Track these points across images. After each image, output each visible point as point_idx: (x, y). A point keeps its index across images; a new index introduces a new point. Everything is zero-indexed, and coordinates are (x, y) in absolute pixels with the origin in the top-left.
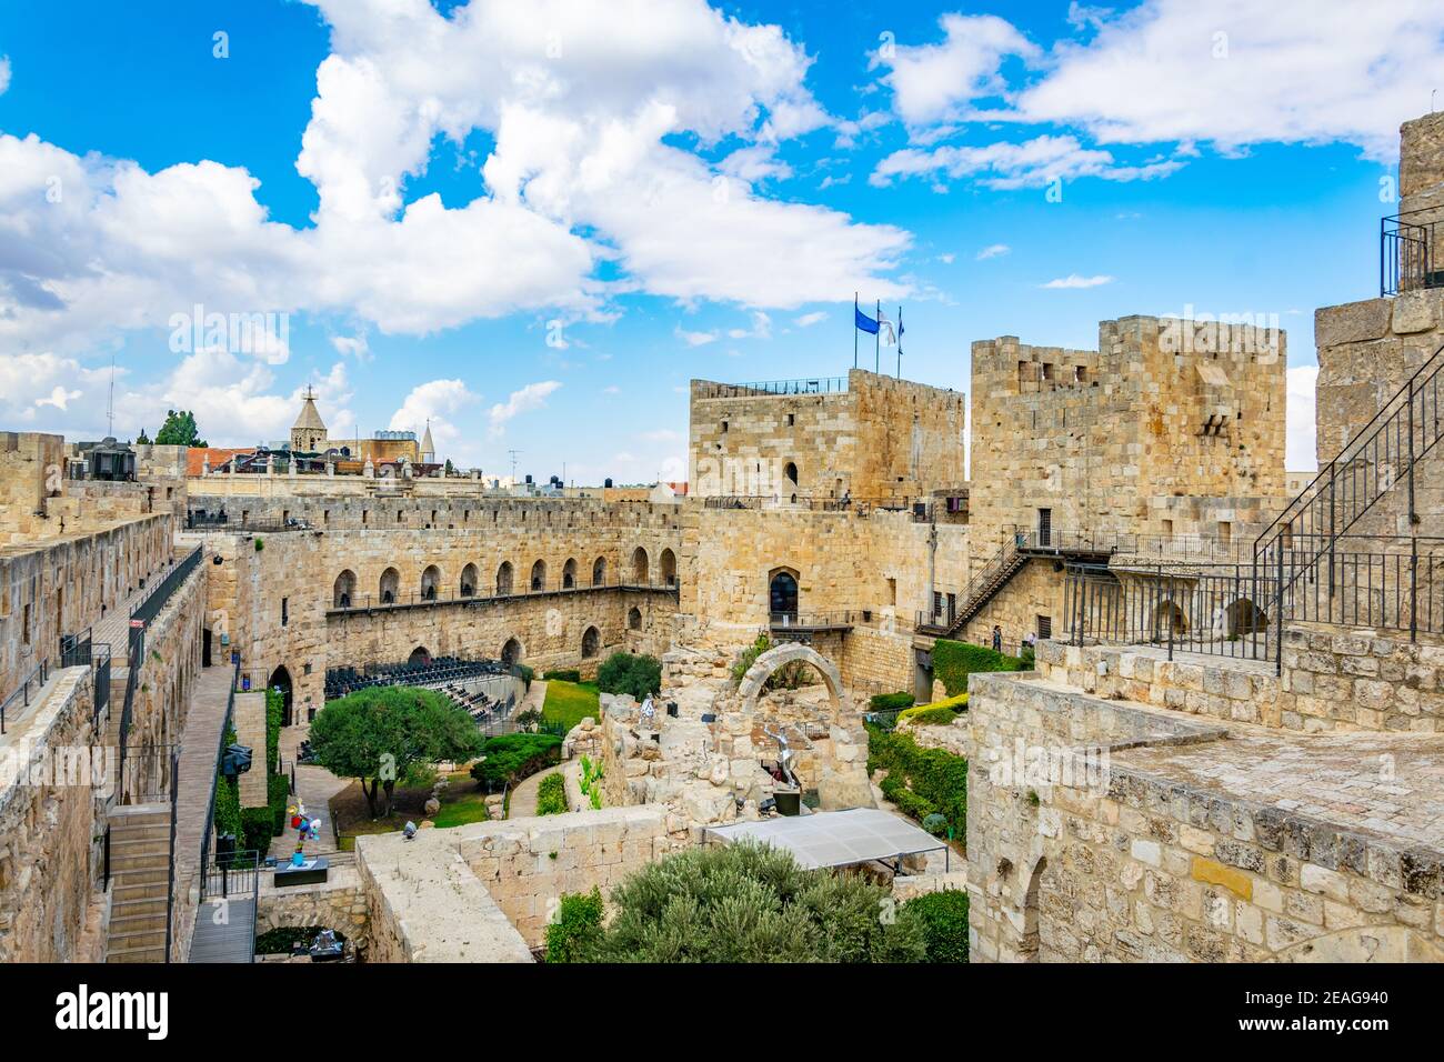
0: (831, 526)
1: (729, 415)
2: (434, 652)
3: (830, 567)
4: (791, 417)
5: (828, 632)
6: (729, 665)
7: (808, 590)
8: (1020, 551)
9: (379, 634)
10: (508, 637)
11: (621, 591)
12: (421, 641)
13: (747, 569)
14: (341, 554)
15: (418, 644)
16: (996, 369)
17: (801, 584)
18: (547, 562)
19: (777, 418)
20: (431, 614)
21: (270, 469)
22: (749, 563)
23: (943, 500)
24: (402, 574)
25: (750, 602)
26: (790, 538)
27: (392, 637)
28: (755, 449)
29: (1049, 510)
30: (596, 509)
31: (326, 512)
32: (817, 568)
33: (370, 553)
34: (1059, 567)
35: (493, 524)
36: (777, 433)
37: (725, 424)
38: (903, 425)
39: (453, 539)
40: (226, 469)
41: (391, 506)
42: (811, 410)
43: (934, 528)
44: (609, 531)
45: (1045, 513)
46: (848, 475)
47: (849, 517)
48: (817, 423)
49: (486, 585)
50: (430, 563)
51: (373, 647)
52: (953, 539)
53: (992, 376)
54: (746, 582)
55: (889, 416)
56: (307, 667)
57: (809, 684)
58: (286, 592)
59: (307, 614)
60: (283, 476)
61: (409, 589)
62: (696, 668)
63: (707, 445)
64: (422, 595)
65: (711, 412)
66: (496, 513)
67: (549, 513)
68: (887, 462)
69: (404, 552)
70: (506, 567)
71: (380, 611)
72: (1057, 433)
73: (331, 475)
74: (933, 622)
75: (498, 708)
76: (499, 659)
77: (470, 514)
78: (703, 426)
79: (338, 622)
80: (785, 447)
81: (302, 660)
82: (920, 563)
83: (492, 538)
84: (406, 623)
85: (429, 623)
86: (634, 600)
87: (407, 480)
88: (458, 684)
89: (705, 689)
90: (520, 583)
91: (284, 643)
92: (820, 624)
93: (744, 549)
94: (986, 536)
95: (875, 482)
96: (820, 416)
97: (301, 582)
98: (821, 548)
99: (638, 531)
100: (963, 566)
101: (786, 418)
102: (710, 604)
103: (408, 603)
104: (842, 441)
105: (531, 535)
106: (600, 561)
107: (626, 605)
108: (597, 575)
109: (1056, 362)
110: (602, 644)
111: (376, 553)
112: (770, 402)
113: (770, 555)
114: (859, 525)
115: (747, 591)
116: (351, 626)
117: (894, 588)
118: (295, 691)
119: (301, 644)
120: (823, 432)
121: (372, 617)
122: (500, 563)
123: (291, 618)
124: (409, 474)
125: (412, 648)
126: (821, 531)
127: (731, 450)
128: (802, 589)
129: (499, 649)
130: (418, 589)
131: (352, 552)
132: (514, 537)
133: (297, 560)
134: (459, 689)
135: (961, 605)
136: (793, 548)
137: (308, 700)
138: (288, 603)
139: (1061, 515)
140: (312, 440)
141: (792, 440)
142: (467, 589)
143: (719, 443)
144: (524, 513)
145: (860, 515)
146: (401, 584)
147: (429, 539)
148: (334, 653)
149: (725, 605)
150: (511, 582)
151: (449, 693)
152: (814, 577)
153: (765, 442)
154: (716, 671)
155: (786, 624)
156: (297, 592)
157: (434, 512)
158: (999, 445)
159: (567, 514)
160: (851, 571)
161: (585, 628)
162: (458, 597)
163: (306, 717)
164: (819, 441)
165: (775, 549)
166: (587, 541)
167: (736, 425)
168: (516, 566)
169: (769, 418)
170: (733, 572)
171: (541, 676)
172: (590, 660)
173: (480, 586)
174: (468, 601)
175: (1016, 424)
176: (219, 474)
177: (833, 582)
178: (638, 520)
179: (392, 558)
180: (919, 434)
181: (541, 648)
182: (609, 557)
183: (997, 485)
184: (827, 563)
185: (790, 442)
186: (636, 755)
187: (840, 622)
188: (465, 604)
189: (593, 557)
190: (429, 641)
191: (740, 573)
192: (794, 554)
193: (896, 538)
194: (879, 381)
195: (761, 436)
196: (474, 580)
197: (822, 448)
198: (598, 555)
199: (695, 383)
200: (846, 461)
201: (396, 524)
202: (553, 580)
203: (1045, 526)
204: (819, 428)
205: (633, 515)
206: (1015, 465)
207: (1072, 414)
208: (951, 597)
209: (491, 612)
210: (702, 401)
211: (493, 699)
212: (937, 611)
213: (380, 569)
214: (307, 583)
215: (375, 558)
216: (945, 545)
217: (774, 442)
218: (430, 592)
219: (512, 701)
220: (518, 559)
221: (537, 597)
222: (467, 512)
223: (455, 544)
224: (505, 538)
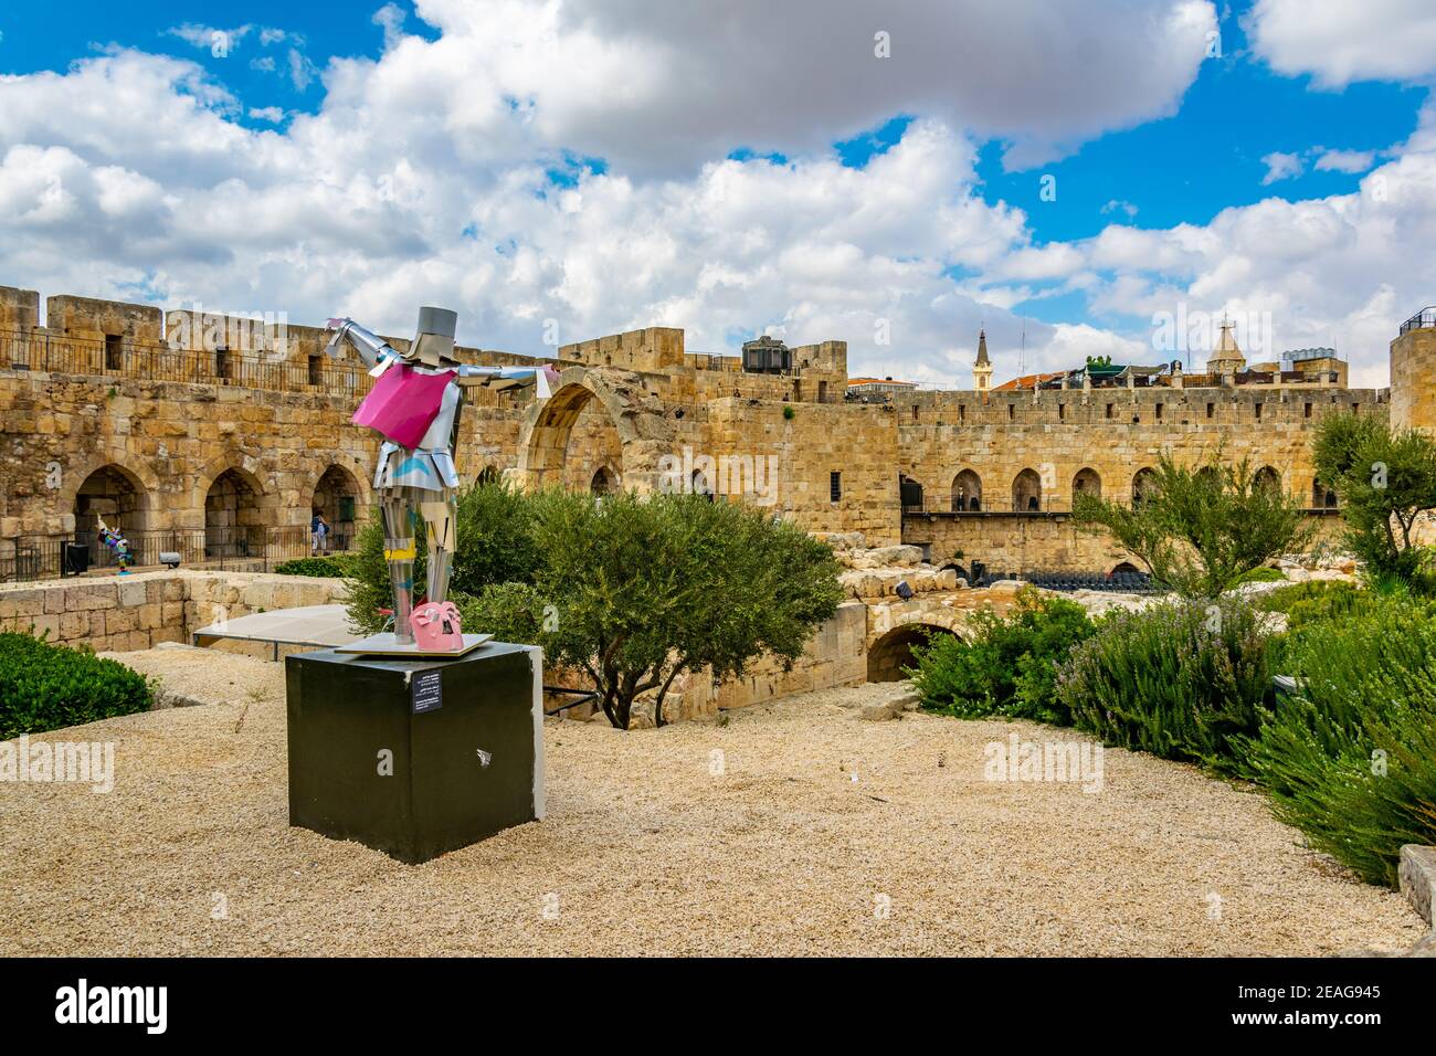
2: (1145, 569)
9: (1069, 544)
12: (1128, 557)
14: (1021, 450)
15: (1123, 560)
24: (1103, 477)
27: (1087, 548)
31: (1012, 407)
33: (1058, 450)
35: (1251, 419)
39: (1180, 436)
41: (1096, 399)
50: (1143, 465)
51: (1060, 557)
58: (837, 467)
61: (1115, 494)
66: (1258, 407)
69: (1106, 451)
70: (1268, 473)
71: (1072, 516)
77: (1216, 407)
79: (1014, 526)
83: (1242, 436)
84: (1106, 534)
90: (1295, 495)
91: (837, 519)
97: (863, 458)
111: (1066, 451)
116: (1031, 530)
121: (1058, 523)
122: (1257, 468)
123: (845, 494)
125: (1113, 564)
131: (1035, 449)
132: (1282, 435)
133: (856, 435)
138: (842, 478)
144: (1308, 406)
146: (1104, 488)
147: (1143, 436)
148: (1008, 558)
150: (1276, 493)
156: (858, 468)
157: (1159, 406)
168: (1285, 473)
179: (1089, 457)
196: (1216, 487)
201: (1104, 420)
213: (1072, 470)
214: (873, 460)
215: (1065, 457)
220: (1288, 464)
221: (1322, 514)
222: (1210, 406)
223: (1182, 442)
224: (1265, 436)
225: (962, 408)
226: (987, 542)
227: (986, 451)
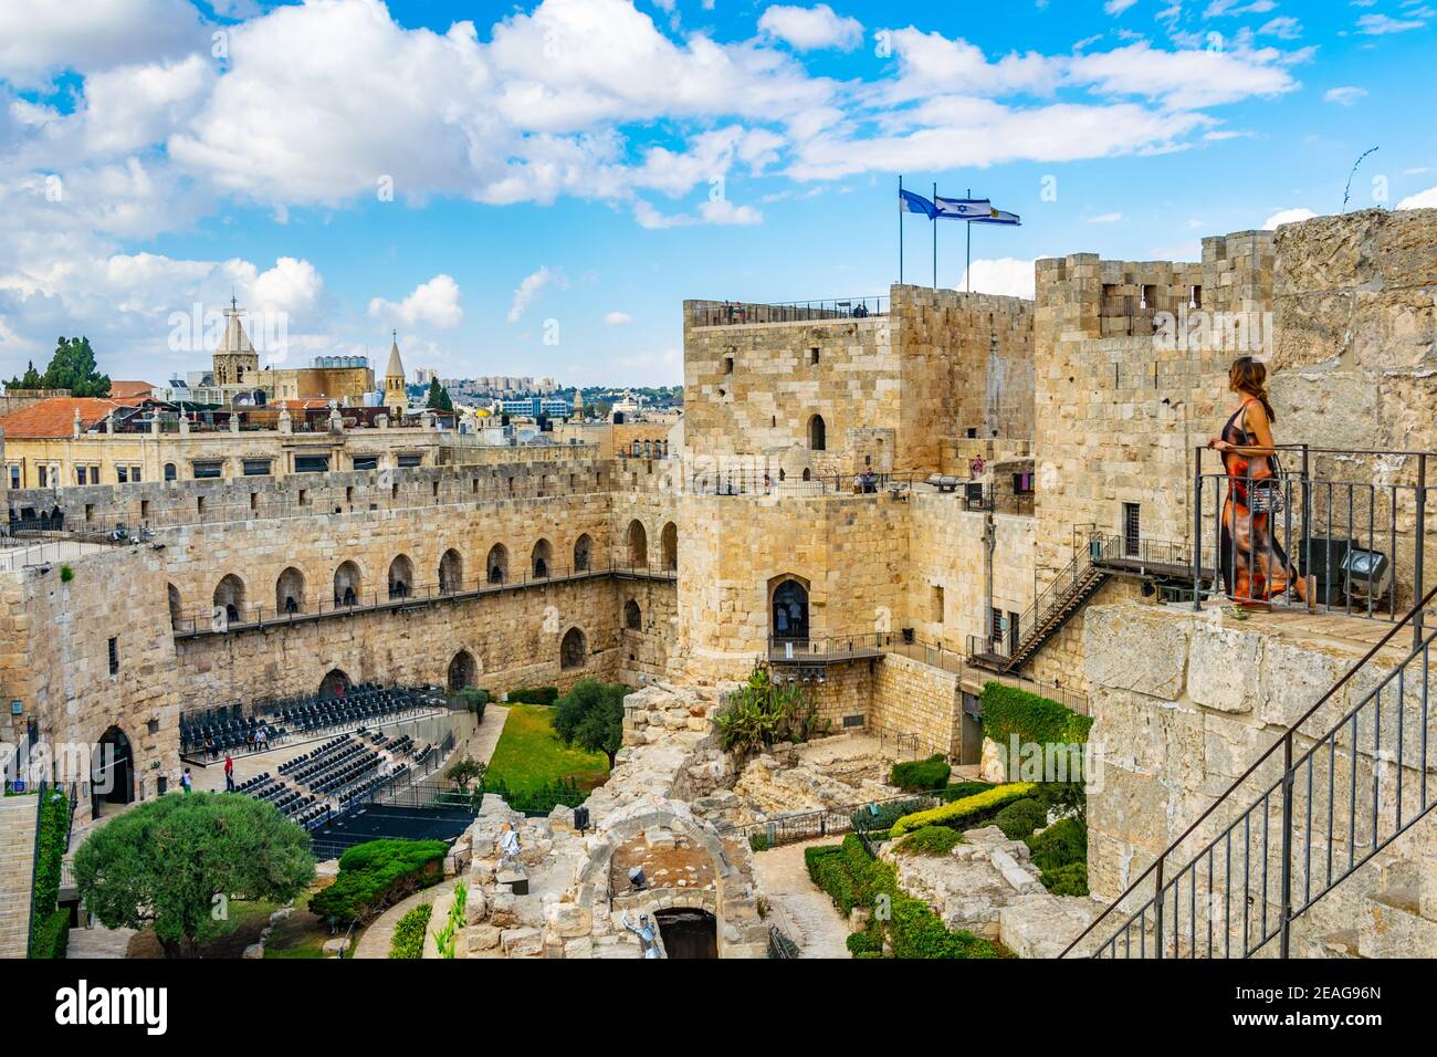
0: (853, 515)
1: (735, 349)
2: (355, 677)
3: (854, 572)
4: (816, 351)
5: (851, 663)
6: (709, 715)
7: (822, 605)
8: (1096, 564)
9: (278, 656)
10: (457, 649)
11: (613, 579)
12: (336, 661)
13: (738, 577)
14: (221, 554)
15: (332, 666)
16: (1067, 302)
17: (813, 597)
18: (507, 545)
19: (797, 354)
20: (349, 626)
21: (155, 427)
22: (741, 569)
23: (1008, 478)
24: (306, 575)
25: (743, 622)
26: (796, 535)
27: (296, 659)
28: (770, 396)
29: (1137, 506)
30: (577, 470)
31: (200, 499)
32: (835, 575)
33: (260, 550)
34: (1148, 590)
35: (431, 499)
36: (798, 373)
37: (730, 361)
38: (975, 355)
39: (376, 524)
40: (102, 428)
42: (840, 342)
43: (991, 520)
44: (594, 499)
45: (1132, 509)
46: (892, 432)
47: (880, 501)
48: (850, 359)
49: (425, 581)
50: (344, 559)
51: (271, 674)
52: (1016, 537)
53: (1062, 311)
54: (737, 595)
55: (953, 345)
56: (153, 725)
57: (825, 734)
58: (113, 630)
59: (148, 654)
60: (172, 436)
61: (318, 593)
62: (668, 717)
63: (707, 389)
64: (337, 600)
65: (711, 345)
66: (436, 484)
67: (511, 479)
68: (949, 409)
69: (308, 546)
70: (452, 556)
71: (278, 626)
72: (1147, 397)
73: (235, 432)
74: (991, 651)
75: (426, 758)
76: (444, 681)
77: (400, 488)
78: (701, 364)
79: (220, 644)
80: (808, 394)
81: (145, 715)
82: (973, 568)
83: (430, 519)
84: (314, 640)
85: (346, 637)
86: (631, 590)
87: (337, 433)
88: (373, 726)
89: (674, 749)
90: (473, 575)
91: (115, 697)
92: (839, 652)
93: (733, 550)
94: (1056, 536)
95: (932, 439)
96: (853, 350)
97: (136, 614)
98: (839, 547)
99: (633, 498)
100: (1027, 576)
101: (808, 354)
102: (692, 622)
103: (314, 613)
104: (883, 385)
105: (485, 511)
106: (584, 539)
107: (621, 597)
108: (581, 558)
109: (1161, 282)
110: (588, 650)
111: (269, 550)
112: (788, 331)
113: (769, 559)
114: (894, 512)
115: (738, 605)
116: (238, 648)
117: (941, 599)
118: (136, 757)
119: (142, 695)
120: (858, 373)
121: (267, 635)
122: (443, 551)
123: (123, 663)
124: (339, 425)
125: (323, 672)
126: (838, 524)
127: (737, 396)
128: (814, 604)
129: (445, 666)
130: (330, 594)
131: (236, 551)
132: (461, 516)
133: (129, 586)
134: (374, 732)
135: (1025, 628)
136: (800, 548)
137: (156, 766)
138: (119, 644)
139: (1153, 515)
140: (240, 369)
141: (817, 383)
142: (398, 588)
143: (722, 387)
144: (476, 482)
145: (896, 497)
146: (308, 589)
147: (343, 527)
149: (711, 626)
150: (460, 575)
151: (360, 740)
152: (830, 586)
153: (782, 386)
154: (693, 722)
155: (789, 652)
156: (132, 627)
157: (349, 489)
158: (1071, 409)
159: (536, 480)
160: (884, 576)
161: (565, 630)
162: (385, 601)
163: (154, 789)
164: (853, 384)
165: (775, 550)
166: (564, 514)
167: (744, 363)
168: (465, 555)
169: (786, 354)
170: (718, 583)
171: (505, 697)
172: (573, 672)
173: (416, 584)
174: (402, 602)
175: (1094, 380)
176: (94, 434)
177: (857, 592)
178: (635, 483)
179: (292, 555)
180: (999, 366)
181: (504, 661)
182: (596, 534)
183: (1070, 466)
184: (848, 566)
185: (814, 386)
186: (484, 919)
187: (868, 648)
188: (394, 610)
189: (573, 535)
190: (347, 661)
191: (728, 583)
192: (801, 556)
193: (943, 530)
194: (935, 298)
195: (777, 377)
196: (409, 576)
197: (857, 394)
198: (580, 533)
199: (690, 304)
200: (889, 413)
201: (298, 508)
202: (519, 568)
203: (1132, 528)
204: (853, 367)
205: (628, 476)
206: (1093, 439)
207: (1167, 370)
208: (1014, 617)
209: (432, 617)
210: (699, 329)
211: (420, 744)
212: (996, 636)
213: (275, 571)
214: (146, 613)
215: (268, 556)
216: (1005, 544)
217: (794, 386)
218: (350, 595)
219: (449, 743)
220: (467, 544)
221: (496, 594)
222: (395, 487)
223: (379, 530)
224: (448, 518)
225: (144, 504)
226: (192, 668)
227: (184, 558)
